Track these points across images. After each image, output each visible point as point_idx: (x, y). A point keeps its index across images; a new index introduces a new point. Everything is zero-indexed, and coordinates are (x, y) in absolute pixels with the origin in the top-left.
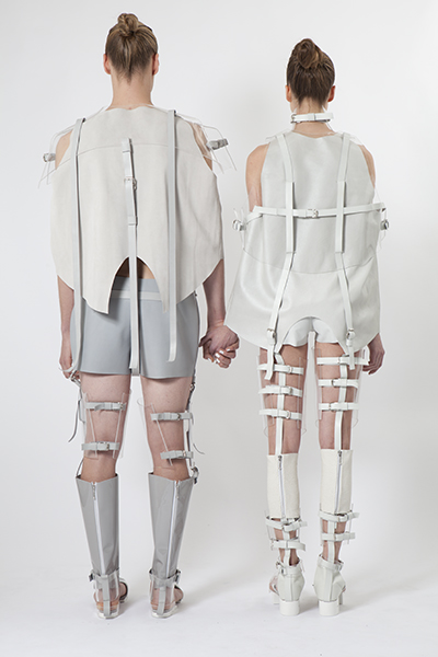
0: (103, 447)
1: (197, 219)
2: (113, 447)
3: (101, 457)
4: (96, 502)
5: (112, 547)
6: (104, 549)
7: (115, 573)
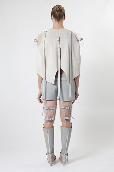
0: (50, 120)
1: (76, 59)
2: (53, 119)
3: (49, 122)
4: (48, 134)
5: (52, 146)
6: (50, 147)
7: (53, 153)
